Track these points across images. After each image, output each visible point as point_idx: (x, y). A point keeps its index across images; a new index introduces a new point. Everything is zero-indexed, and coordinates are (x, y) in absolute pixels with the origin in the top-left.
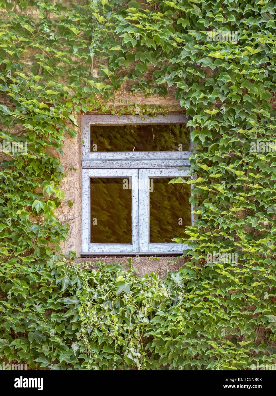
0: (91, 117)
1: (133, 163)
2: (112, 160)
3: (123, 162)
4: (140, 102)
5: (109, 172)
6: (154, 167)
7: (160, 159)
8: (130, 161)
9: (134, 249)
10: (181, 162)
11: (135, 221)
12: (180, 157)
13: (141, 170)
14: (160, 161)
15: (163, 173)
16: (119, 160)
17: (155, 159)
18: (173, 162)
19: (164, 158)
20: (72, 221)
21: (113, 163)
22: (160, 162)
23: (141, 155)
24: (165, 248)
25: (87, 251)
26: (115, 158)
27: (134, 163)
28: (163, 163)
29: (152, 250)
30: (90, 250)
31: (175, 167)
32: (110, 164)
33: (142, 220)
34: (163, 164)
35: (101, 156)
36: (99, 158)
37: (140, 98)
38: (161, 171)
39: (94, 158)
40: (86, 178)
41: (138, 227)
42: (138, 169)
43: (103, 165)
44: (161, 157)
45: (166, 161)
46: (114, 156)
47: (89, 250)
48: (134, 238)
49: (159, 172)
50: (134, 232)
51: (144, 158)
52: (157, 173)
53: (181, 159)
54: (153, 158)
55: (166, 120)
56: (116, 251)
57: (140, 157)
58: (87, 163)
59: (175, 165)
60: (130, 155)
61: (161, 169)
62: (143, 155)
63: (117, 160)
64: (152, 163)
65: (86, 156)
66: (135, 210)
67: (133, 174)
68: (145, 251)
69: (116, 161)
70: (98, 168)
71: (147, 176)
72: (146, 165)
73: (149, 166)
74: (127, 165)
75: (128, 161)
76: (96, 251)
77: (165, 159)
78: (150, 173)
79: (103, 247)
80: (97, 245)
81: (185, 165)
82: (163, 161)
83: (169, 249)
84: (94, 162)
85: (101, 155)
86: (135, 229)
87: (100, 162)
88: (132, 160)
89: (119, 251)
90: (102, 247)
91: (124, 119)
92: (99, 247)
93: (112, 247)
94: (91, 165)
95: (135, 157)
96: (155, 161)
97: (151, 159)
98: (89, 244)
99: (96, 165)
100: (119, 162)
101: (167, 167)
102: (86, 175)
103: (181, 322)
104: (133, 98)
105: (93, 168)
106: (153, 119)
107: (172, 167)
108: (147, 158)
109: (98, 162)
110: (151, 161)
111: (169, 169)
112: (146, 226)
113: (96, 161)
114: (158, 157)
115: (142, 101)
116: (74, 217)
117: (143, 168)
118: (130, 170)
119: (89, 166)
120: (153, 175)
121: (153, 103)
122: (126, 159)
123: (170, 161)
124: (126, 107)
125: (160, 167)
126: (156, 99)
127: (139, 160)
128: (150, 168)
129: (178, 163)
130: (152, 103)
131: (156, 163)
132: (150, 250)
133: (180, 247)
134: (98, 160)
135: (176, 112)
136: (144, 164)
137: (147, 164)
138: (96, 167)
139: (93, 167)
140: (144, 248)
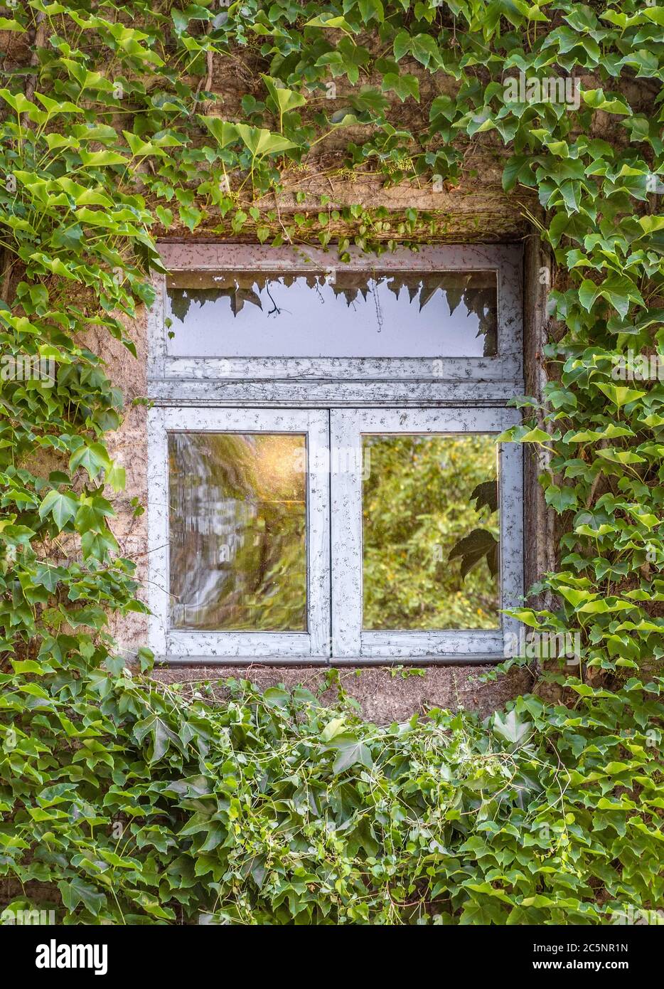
0: (170, 248)
1: (315, 392)
2: (242, 381)
3: (282, 386)
4: (360, 199)
5: (233, 417)
6: (382, 404)
7: (399, 380)
8: (304, 386)
9: (314, 648)
10: (470, 389)
11: (317, 565)
12: (464, 375)
13: (337, 414)
14: (402, 386)
15: (409, 422)
16: (267, 381)
17: (383, 381)
18: (445, 388)
19: (412, 376)
20: (141, 559)
21: (246, 390)
22: (402, 390)
23: (338, 368)
24: (417, 645)
25: (163, 652)
26: (250, 376)
27: (317, 392)
28: (413, 390)
29: (374, 651)
30: (172, 647)
31: (450, 405)
32: (237, 392)
33: (341, 560)
34: (412, 396)
35: (204, 370)
36: (199, 374)
37: (364, 189)
38: (405, 417)
39: (183, 374)
40: (158, 434)
41: (327, 583)
42: (329, 409)
43: (213, 396)
44: (403, 375)
45: (422, 385)
46: (247, 371)
47: (168, 649)
48: (317, 615)
49: (397, 419)
50: (317, 597)
51: (346, 376)
52: (389, 421)
53: (467, 380)
54: (376, 376)
55: (419, 262)
56: (257, 654)
57: (335, 375)
58: (161, 391)
59: (451, 398)
60: (300, 368)
61: (402, 411)
62: (342, 369)
63: (259, 381)
64: (376, 391)
65: (156, 370)
66: (320, 531)
67: (312, 426)
68: (351, 654)
69: (259, 385)
70: (197, 404)
71: (357, 432)
72: (354, 397)
73: (365, 402)
74: (295, 397)
75: (298, 385)
76: (191, 653)
77: (418, 381)
78: (368, 421)
79: (214, 641)
80: (195, 635)
81: (485, 396)
82: (412, 386)
83: (427, 649)
84: (185, 385)
85: (206, 366)
86: (318, 589)
87: (204, 385)
88: (308, 381)
89: (265, 653)
90: (208, 640)
91: (280, 258)
92: (202, 641)
93: (244, 642)
94: (176, 396)
95: (319, 374)
96: (385, 386)
97: (372, 381)
98: (168, 633)
99: (192, 396)
100: (268, 386)
101: (423, 405)
102: (157, 425)
103: (564, 854)
104: (338, 187)
105: (179, 405)
106: (376, 259)
107: (440, 404)
108: (356, 377)
109: (196, 386)
110: (372, 386)
111: (429, 410)
112: (354, 579)
113: (192, 385)
114: (394, 374)
115: (371, 196)
116: (146, 547)
117: (347, 406)
118: (303, 414)
119: (169, 400)
120: (377, 428)
121: (404, 205)
122: (288, 379)
123: (435, 385)
124: (315, 216)
125: (400, 404)
126: (415, 192)
127: (331, 381)
128: (367, 405)
129: (461, 392)
130: (402, 204)
131: (390, 393)
132: (366, 651)
133: (466, 642)
134: (194, 379)
135: (458, 235)
136: (350, 394)
137: (358, 393)
138: (191, 401)
139: (182, 400)
140: (348, 644)
